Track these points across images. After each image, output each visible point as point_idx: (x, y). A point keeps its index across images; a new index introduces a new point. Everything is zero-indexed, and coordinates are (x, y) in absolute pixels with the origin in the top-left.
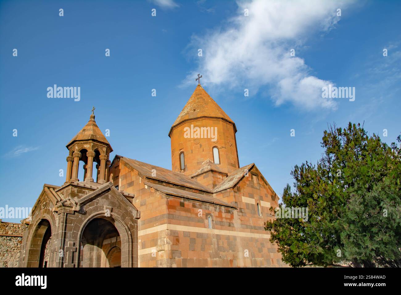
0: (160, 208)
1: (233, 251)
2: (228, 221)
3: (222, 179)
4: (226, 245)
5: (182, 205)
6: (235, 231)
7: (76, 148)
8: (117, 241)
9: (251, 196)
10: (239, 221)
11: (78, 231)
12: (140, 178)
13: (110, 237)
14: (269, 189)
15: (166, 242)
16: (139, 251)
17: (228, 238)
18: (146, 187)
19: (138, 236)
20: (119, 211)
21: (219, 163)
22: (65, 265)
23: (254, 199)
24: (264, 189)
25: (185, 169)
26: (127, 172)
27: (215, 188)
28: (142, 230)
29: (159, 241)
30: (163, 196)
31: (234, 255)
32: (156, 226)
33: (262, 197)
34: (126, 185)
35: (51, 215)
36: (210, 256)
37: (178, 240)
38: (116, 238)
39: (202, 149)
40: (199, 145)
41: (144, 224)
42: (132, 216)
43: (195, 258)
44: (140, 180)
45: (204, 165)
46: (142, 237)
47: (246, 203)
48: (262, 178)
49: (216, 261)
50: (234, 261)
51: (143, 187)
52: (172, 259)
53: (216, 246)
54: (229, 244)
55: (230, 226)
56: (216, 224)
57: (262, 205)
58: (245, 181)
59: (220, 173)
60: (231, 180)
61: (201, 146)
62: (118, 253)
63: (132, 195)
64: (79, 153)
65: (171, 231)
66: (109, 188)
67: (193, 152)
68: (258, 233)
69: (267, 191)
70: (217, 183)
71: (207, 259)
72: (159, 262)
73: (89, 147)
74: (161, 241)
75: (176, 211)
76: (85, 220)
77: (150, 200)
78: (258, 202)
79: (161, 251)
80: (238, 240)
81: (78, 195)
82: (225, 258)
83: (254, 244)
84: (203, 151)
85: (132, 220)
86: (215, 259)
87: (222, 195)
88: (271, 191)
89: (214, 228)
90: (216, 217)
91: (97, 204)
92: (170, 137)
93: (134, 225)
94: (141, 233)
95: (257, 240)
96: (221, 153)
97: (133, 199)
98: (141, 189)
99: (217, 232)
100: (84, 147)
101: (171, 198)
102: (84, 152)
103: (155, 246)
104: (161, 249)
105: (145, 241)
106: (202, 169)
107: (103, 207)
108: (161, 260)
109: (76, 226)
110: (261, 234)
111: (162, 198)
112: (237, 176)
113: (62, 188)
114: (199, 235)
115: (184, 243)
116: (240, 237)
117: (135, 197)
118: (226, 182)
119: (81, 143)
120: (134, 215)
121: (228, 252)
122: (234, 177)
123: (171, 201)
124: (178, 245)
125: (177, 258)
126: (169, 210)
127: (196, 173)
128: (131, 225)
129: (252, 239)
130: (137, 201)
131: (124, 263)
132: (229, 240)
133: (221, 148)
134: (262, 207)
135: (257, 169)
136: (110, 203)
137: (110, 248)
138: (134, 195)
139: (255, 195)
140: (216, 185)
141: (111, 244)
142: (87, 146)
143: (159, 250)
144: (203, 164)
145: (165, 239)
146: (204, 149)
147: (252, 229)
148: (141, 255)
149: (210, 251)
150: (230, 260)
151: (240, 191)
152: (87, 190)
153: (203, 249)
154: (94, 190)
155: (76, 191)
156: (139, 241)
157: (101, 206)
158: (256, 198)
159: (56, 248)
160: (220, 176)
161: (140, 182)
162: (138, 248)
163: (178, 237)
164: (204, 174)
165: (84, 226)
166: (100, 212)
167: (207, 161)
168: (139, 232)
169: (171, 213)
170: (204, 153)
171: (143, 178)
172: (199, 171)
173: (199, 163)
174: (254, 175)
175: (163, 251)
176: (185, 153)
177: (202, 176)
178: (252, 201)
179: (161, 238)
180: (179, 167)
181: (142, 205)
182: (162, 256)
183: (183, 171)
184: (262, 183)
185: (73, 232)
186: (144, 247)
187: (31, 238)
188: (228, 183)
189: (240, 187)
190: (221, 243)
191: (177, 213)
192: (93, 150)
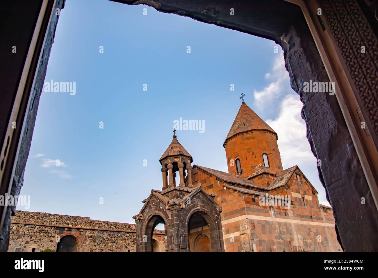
0: (239, 203)
1: (291, 234)
2: (284, 211)
3: (273, 179)
4: (285, 230)
5: (254, 200)
6: (289, 219)
7: (169, 162)
8: (203, 230)
9: (298, 192)
10: (292, 212)
11: (185, 222)
12: (219, 182)
13: (196, 227)
14: (310, 185)
15: (247, 228)
16: (223, 236)
17: (286, 224)
18: (225, 188)
19: (222, 225)
20: (208, 207)
21: (268, 167)
22: (181, 246)
23: (300, 193)
24: (306, 186)
25: (241, 172)
26: (206, 177)
27: (269, 186)
28: (224, 220)
29: (241, 227)
30: (241, 194)
31: (291, 238)
32: (237, 216)
33: (305, 192)
34: (206, 188)
35: (162, 212)
36: (276, 238)
37: (254, 226)
38: (201, 227)
39: (255, 156)
40: (251, 153)
41: (226, 216)
42: (216, 210)
43: (266, 239)
44: (219, 184)
45: (258, 169)
46: (225, 225)
47: (295, 197)
48: (304, 177)
49: (280, 242)
50: (292, 242)
51: (222, 189)
52: (253, 240)
53: (279, 230)
54: (287, 229)
55: (286, 215)
56: (277, 214)
57: (306, 198)
58: (292, 180)
59: (271, 175)
60: (282, 179)
61: (253, 153)
62: (203, 239)
63: (213, 195)
64: (172, 165)
65: (249, 220)
66: (200, 190)
67: (247, 159)
68: (305, 220)
69: (309, 188)
70: (270, 183)
71: (274, 240)
72: (243, 243)
73: (179, 161)
74: (242, 227)
75: (251, 205)
76: (188, 214)
77: (229, 198)
78: (303, 196)
79: (243, 235)
80: (293, 226)
81: (180, 196)
82: (286, 240)
83: (304, 229)
84: (255, 157)
85: (216, 213)
86: (279, 240)
87: (276, 192)
88: (311, 187)
89: (276, 217)
90: (276, 208)
91: (194, 203)
92: (224, 147)
93: (219, 217)
94: (224, 223)
95: (305, 226)
96: (269, 158)
97: (215, 198)
98: (220, 190)
99: (278, 220)
100: (175, 161)
101: (247, 196)
102: (175, 164)
103: (238, 231)
104: (243, 233)
105: (228, 229)
106: (257, 172)
107: (198, 205)
108: (244, 241)
109: (184, 218)
110: (308, 222)
111: (240, 196)
112: (286, 176)
113: (167, 192)
114: (267, 222)
115: (258, 229)
116: (294, 223)
117: (216, 196)
118: (277, 181)
119: (172, 158)
120: (217, 209)
121: (287, 235)
122: (282, 177)
123: (247, 198)
124: (254, 230)
125: (255, 240)
126: (247, 204)
127: (252, 175)
128: (216, 217)
129: (302, 225)
130: (218, 199)
131: (214, 245)
132: (287, 226)
133: (269, 154)
134: (307, 201)
135: (300, 170)
136: (202, 201)
137: (196, 236)
138: (215, 195)
139: (300, 191)
140: (269, 184)
141: (197, 232)
142: (177, 160)
143: (241, 234)
144: (256, 168)
145: (246, 226)
146: (256, 155)
147: (301, 217)
148: (226, 239)
149: (275, 234)
150: (289, 241)
151: (290, 188)
152: (185, 193)
153: (271, 233)
154: (190, 193)
155: (178, 194)
156: (223, 228)
157: (197, 204)
158: (301, 193)
159: (173, 235)
160: (271, 177)
161: (219, 185)
162: (222, 233)
163: (254, 224)
164: (259, 176)
165: (188, 219)
166: (197, 208)
167: (259, 165)
168: (222, 222)
169: (248, 207)
170: (256, 159)
171: (221, 182)
172: (255, 174)
173: (253, 167)
174: (298, 175)
175: (245, 235)
176: (241, 159)
177: (257, 178)
178: (299, 196)
179: (242, 225)
180: (236, 171)
181: (222, 202)
182: (244, 238)
183: (240, 174)
184: (304, 180)
185: (183, 223)
186: (228, 232)
187: (145, 229)
188: (280, 182)
189: (289, 185)
190: (281, 228)
191: (252, 206)
192: (182, 163)
